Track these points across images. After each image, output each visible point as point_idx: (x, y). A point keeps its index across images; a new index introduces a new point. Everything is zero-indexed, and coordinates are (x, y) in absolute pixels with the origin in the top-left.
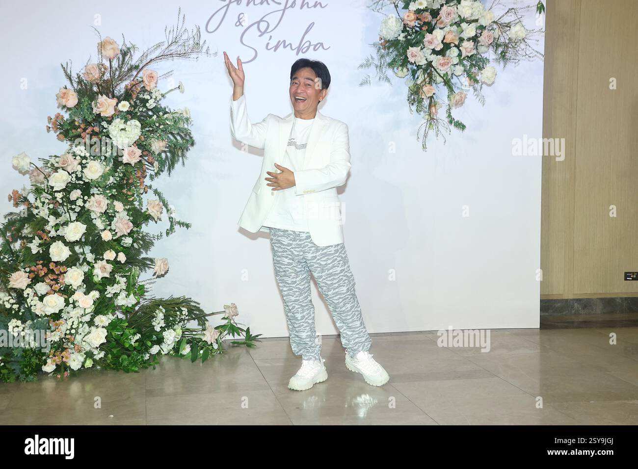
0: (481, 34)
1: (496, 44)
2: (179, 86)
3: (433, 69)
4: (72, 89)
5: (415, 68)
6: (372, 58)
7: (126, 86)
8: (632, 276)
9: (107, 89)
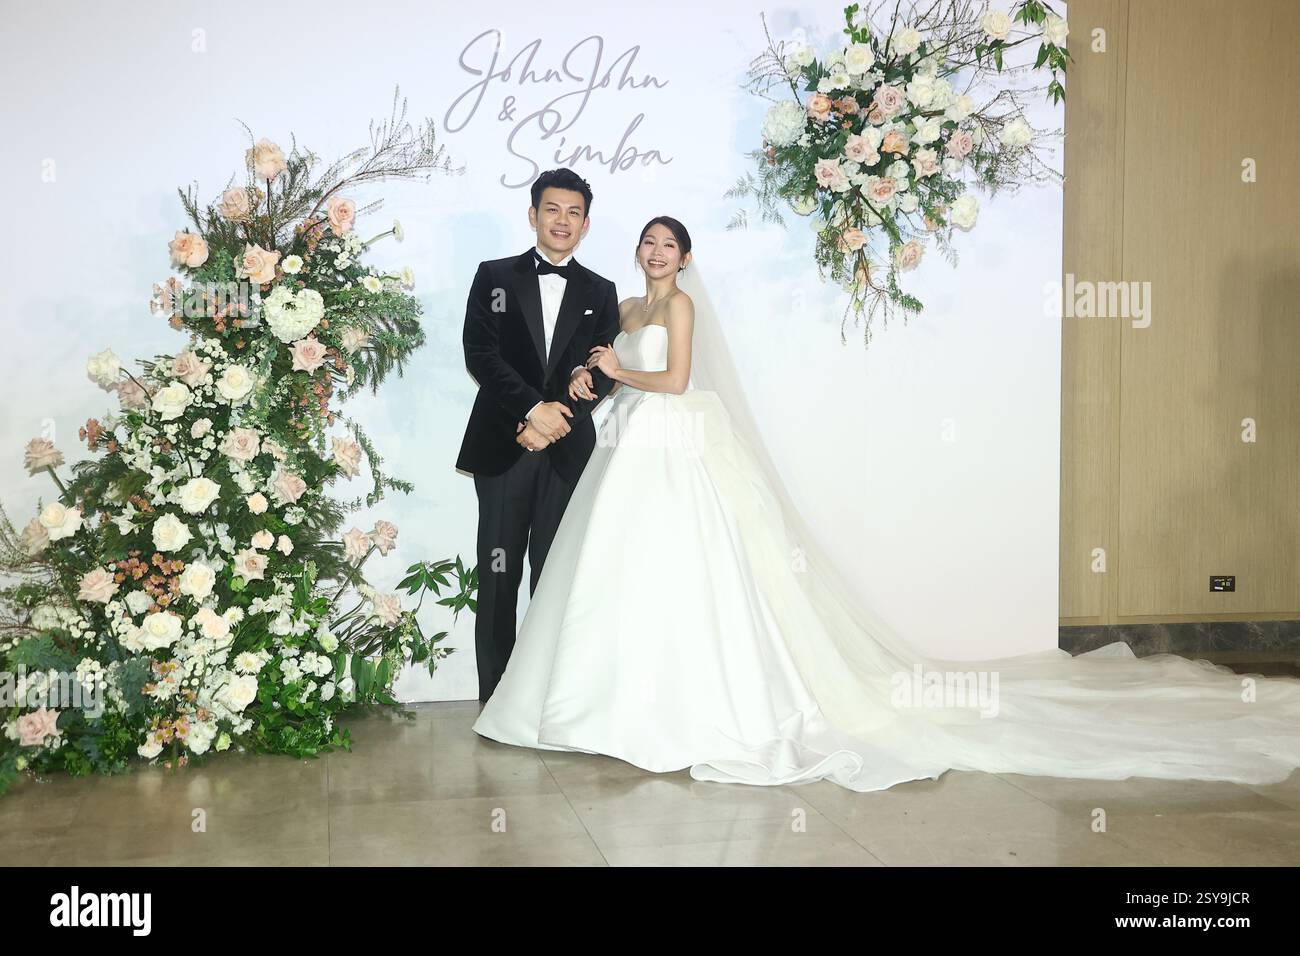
0: (949, 137)
1: (978, 155)
2: (394, 229)
3: (861, 200)
4: (200, 234)
5: (830, 198)
6: (751, 179)
7: (297, 228)
8: (1224, 584)
9: (261, 233)
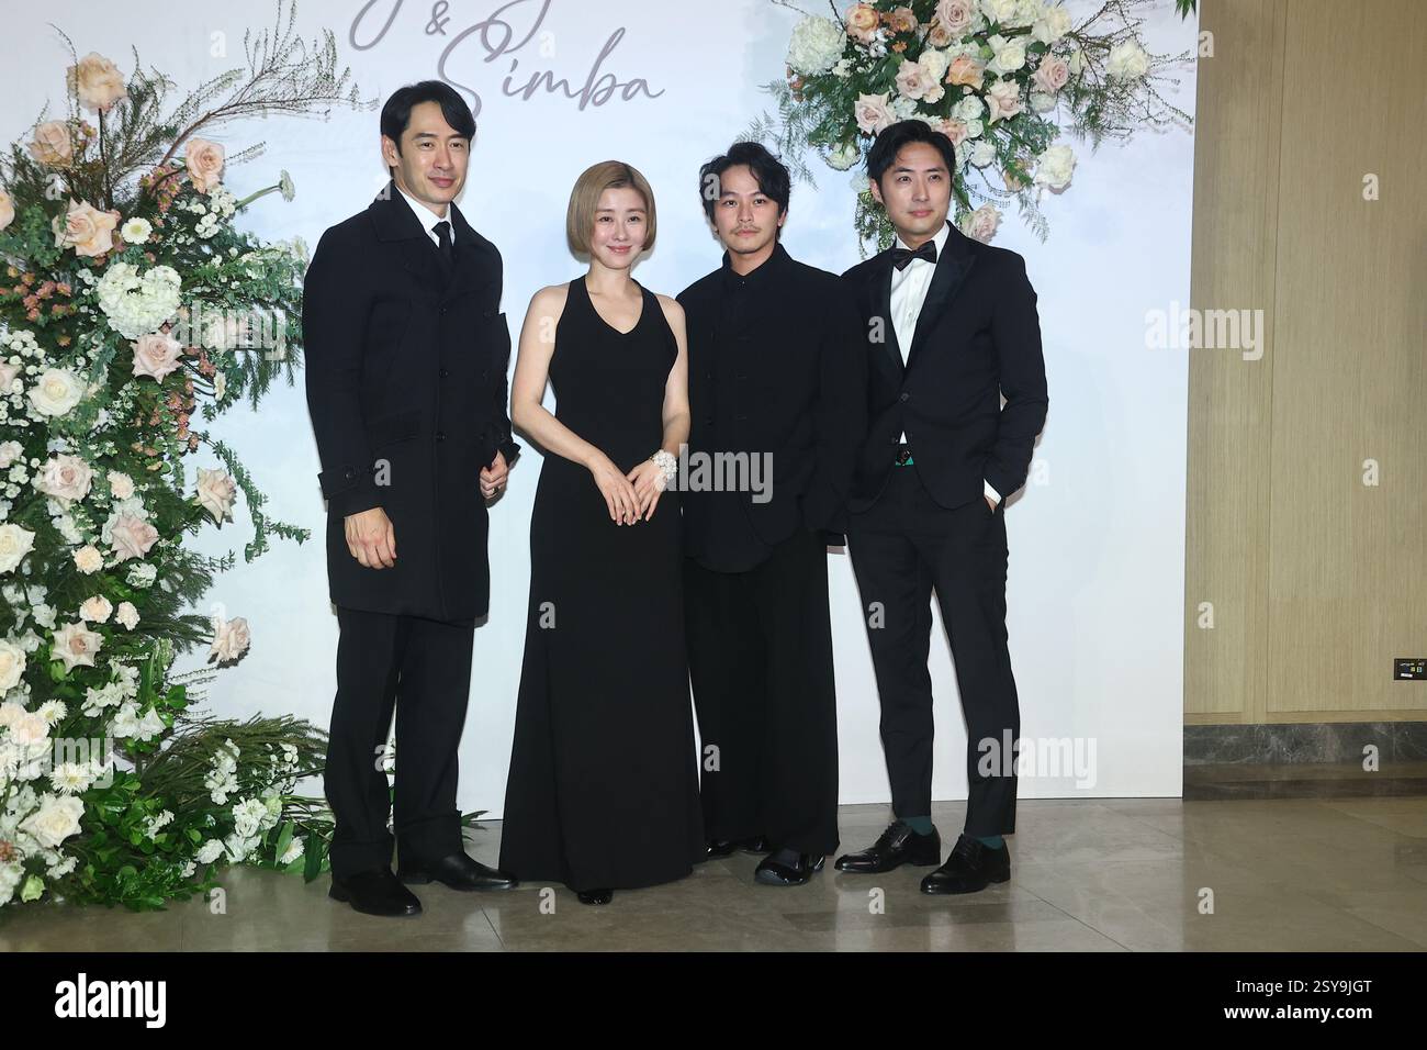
0: (1037, 62)
1: (1076, 88)
2: (281, 183)
4: (1, 183)
6: (768, 120)
7: (143, 180)
8: (1413, 669)
9: (91, 184)
